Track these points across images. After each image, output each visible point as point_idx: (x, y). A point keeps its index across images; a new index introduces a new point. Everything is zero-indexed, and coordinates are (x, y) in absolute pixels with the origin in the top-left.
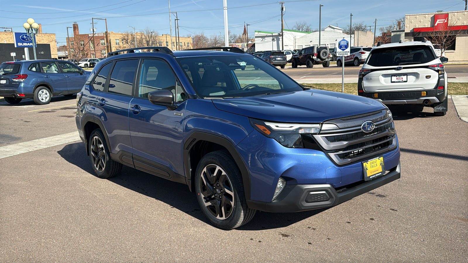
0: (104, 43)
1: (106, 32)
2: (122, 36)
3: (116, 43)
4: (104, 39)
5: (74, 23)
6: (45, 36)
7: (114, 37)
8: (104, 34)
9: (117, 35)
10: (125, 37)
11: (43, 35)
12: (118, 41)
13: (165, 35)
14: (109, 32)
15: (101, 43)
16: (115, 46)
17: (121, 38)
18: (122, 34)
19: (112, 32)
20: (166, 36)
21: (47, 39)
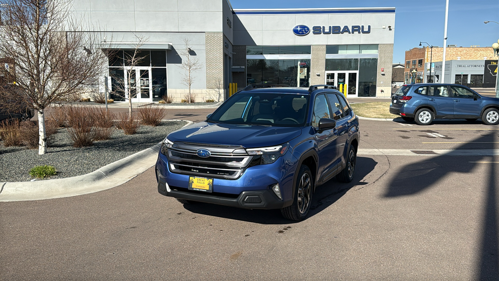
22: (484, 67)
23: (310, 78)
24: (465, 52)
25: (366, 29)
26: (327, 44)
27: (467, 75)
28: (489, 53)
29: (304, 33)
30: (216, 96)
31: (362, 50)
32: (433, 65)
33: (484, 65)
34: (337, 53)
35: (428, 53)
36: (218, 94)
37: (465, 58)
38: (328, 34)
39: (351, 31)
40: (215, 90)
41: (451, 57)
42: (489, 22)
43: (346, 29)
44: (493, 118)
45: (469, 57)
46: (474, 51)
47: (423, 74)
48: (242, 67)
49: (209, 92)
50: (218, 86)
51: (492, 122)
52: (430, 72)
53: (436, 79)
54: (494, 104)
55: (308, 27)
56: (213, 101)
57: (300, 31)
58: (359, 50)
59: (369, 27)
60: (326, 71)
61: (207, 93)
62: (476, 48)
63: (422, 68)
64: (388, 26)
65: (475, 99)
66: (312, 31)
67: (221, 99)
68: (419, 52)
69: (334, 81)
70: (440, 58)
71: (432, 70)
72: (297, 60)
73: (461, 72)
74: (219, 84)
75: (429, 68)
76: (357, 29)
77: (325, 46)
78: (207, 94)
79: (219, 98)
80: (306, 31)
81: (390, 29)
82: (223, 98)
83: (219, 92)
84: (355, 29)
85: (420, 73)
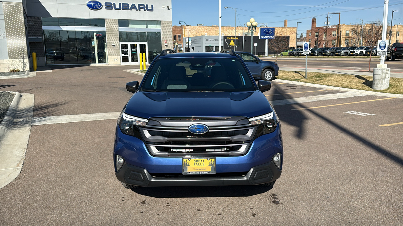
0: (336, 34)
1: (338, 25)
2: (352, 27)
3: (346, 34)
4: (336, 31)
5: (313, 17)
6: (288, 30)
7: (345, 29)
8: (336, 26)
9: (348, 27)
10: (354, 28)
11: (287, 29)
12: (348, 32)
13: (396, 25)
14: (341, 24)
15: (333, 34)
16: (345, 37)
17: (351, 30)
18: (352, 26)
19: (343, 24)
20: (397, 27)
21: (289, 32)
22: (223, 41)
23: (106, 48)
24: (209, 30)
25: (150, 8)
26: (119, 19)
27: (213, 47)
28: (224, 31)
29: (97, 8)
30: (20, 66)
31: (148, 25)
32: (190, 39)
33: (223, 39)
34: (128, 26)
35: (184, 30)
36: (23, 64)
37: (210, 34)
38: (119, 10)
39: (138, 8)
40: (18, 60)
41: (200, 33)
42: (227, 7)
43: (133, 7)
44: (269, 76)
45: (212, 33)
46: (215, 29)
47: (182, 46)
48: (39, 37)
49: (12, 62)
50: (22, 55)
51: (268, 79)
52: (188, 45)
53: (192, 50)
54: (269, 66)
55: (101, 2)
56: (18, 71)
57: (93, 6)
58: (146, 25)
59: (152, 6)
60: (120, 42)
61: (10, 62)
62: (216, 27)
63: (181, 42)
64: (167, 6)
65: (257, 63)
66: (104, 6)
67: (26, 68)
68: (178, 29)
69: (128, 50)
70: (193, 34)
71: (189, 43)
72: (94, 32)
73: (210, 44)
74: (23, 54)
75: (187, 41)
76: (143, 7)
77: (117, 20)
78: (11, 64)
79: (24, 68)
80: (99, 6)
81: (169, 9)
82: (29, 68)
83: (24, 61)
84: (141, 7)
85: (180, 45)
